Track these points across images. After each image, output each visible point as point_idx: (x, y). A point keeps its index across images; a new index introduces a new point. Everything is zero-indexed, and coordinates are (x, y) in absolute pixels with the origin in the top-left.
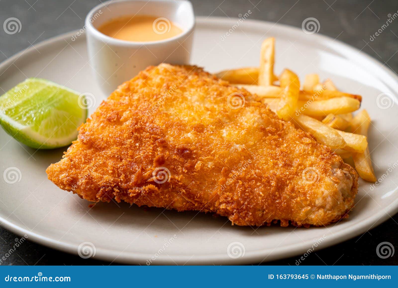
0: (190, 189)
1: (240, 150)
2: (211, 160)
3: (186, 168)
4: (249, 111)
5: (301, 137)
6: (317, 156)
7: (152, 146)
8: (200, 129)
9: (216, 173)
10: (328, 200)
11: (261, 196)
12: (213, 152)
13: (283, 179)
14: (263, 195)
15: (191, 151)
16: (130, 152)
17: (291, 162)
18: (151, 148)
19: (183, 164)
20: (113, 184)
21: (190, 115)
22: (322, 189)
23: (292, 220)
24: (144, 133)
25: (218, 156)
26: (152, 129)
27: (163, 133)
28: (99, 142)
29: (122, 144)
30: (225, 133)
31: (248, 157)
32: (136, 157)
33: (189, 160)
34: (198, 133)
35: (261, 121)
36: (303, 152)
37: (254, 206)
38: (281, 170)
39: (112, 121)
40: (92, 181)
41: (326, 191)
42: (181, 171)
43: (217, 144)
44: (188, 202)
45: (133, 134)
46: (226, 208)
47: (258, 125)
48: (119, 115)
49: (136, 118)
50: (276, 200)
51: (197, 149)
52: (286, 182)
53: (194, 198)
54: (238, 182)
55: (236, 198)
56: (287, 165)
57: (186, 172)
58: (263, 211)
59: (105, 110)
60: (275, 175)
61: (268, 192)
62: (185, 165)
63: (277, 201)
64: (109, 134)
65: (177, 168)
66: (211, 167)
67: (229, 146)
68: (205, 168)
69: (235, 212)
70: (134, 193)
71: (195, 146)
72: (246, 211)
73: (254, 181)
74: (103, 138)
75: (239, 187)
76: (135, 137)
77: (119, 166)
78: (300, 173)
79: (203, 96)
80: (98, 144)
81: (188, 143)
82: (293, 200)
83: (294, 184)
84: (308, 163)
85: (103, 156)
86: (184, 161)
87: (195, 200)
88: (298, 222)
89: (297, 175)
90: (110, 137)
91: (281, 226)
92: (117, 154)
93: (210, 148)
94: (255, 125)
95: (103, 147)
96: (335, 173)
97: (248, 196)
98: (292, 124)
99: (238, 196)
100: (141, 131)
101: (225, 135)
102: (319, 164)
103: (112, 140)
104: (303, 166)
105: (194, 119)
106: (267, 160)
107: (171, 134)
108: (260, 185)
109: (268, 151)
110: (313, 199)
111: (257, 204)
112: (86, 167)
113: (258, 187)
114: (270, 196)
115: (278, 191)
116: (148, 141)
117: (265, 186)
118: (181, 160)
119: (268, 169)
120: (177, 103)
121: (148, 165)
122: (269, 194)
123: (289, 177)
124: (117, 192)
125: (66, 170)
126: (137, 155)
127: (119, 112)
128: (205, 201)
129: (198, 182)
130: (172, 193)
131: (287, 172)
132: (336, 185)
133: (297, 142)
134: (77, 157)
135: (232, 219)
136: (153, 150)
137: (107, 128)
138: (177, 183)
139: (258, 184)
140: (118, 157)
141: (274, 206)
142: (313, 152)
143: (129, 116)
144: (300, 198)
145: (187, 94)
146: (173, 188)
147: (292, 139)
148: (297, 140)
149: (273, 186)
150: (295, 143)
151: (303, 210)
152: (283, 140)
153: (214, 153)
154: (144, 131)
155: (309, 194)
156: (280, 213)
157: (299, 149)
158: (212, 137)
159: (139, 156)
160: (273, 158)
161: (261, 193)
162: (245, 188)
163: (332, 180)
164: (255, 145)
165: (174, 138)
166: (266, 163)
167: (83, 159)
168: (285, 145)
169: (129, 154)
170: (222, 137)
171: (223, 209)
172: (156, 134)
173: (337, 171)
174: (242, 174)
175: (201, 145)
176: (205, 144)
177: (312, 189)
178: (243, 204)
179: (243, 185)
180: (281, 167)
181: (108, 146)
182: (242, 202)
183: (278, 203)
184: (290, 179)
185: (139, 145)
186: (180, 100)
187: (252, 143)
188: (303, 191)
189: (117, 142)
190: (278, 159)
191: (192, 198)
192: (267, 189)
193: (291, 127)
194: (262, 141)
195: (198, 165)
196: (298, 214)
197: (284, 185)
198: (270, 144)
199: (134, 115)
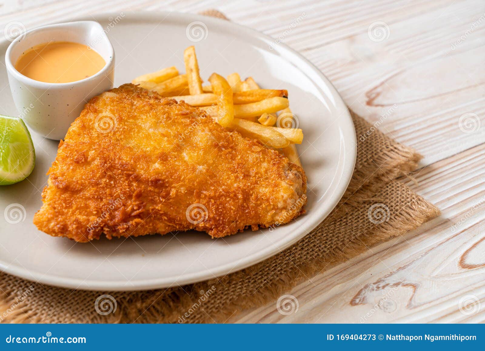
0: (170, 215)
1: (204, 171)
2: (182, 186)
3: (163, 197)
4: (200, 130)
5: (250, 147)
6: (269, 162)
7: (127, 182)
8: (164, 158)
9: (189, 196)
10: (288, 202)
11: (232, 209)
12: (182, 178)
13: (247, 191)
14: (234, 209)
15: (163, 180)
16: (108, 191)
17: (249, 172)
18: (127, 184)
19: (159, 194)
20: (102, 224)
21: (151, 145)
22: (282, 193)
23: (261, 224)
24: (115, 170)
25: (187, 181)
26: (123, 166)
27: (134, 169)
28: (74, 185)
29: (97, 184)
30: (186, 155)
31: (212, 176)
32: (115, 195)
33: (164, 189)
34: (165, 162)
35: (213, 138)
36: (257, 161)
37: (228, 219)
38: (243, 183)
39: (81, 162)
40: (81, 225)
41: (285, 194)
42: (158, 201)
43: (184, 170)
44: (169, 226)
45: (105, 173)
46: (205, 226)
47: (212, 142)
48: (85, 156)
49: (103, 157)
50: (245, 210)
51: (167, 177)
52: (250, 192)
53: (174, 222)
54: (210, 201)
55: (212, 216)
56: (247, 176)
57: (164, 201)
58: (237, 222)
59: (69, 152)
60: (240, 188)
61: (238, 205)
62: (161, 194)
63: (247, 211)
64: (82, 176)
65: (154, 198)
66: (184, 192)
67: (194, 169)
68: (179, 194)
69: (214, 228)
70: (124, 228)
71: (165, 175)
72: (223, 225)
73: (223, 197)
74: (77, 182)
75: (213, 205)
76: (108, 176)
77: (101, 205)
78: (259, 182)
79: (155, 121)
80: (74, 188)
81: (158, 173)
82: (259, 208)
83: (257, 193)
84: (263, 170)
85: (82, 198)
86: (159, 191)
87: (176, 223)
88: (266, 225)
89: (257, 184)
90: (84, 179)
91: (253, 230)
92: (96, 195)
93: (178, 175)
94: (209, 143)
95: (79, 189)
96: (288, 176)
97: (221, 212)
98: (239, 134)
99: (213, 213)
100: (112, 169)
101: (187, 158)
102: (272, 169)
103: (87, 182)
104: (259, 174)
105: (155, 148)
106: (228, 175)
107: (141, 167)
108: (230, 200)
109: (227, 166)
110: (275, 203)
111: (230, 217)
112: (69, 211)
113: (228, 201)
114: (240, 208)
115: (245, 202)
116: (121, 178)
117: (234, 200)
118: (156, 190)
119: (232, 184)
120: (134, 134)
121: (127, 200)
122: (239, 206)
123: (251, 188)
124: (107, 231)
125: (52, 218)
126: (115, 193)
127: (84, 152)
128: (184, 222)
129: (176, 208)
130: (154, 221)
131: (248, 183)
132: (291, 187)
133: (249, 152)
134: (57, 202)
135: (212, 234)
136: (129, 185)
137: (78, 170)
138: (158, 212)
139: (228, 199)
140: (97, 197)
141: (244, 215)
142: (264, 158)
143: (96, 155)
144: (265, 205)
145: (139, 122)
146: (154, 217)
147: (243, 150)
148: (248, 149)
149: (240, 199)
150: (247, 153)
151: (269, 214)
152: (236, 151)
153: (184, 178)
154: (115, 169)
155: (271, 199)
156: (251, 220)
157: (251, 158)
158: (176, 163)
159: (117, 193)
160: (233, 172)
161: (232, 207)
162: (218, 205)
163: (287, 183)
164: (214, 162)
165: (144, 171)
166: (229, 178)
167: (64, 204)
168: (239, 157)
169: (107, 193)
170: (185, 162)
171: (202, 227)
172: (127, 170)
173: (288, 174)
174: (212, 194)
175: (170, 173)
176: (173, 171)
177: (273, 195)
178: (219, 220)
179: (215, 202)
180: (243, 179)
181: (83, 187)
182: (218, 218)
183: (247, 213)
184: (252, 189)
185: (114, 182)
186: (136, 130)
187: (211, 162)
188: (266, 198)
189: (92, 183)
190: (237, 172)
191: (173, 222)
192: (236, 202)
193: (239, 137)
194: (218, 157)
195: (173, 192)
196: (266, 219)
197: (248, 196)
198: (226, 158)
199: (99, 154)
